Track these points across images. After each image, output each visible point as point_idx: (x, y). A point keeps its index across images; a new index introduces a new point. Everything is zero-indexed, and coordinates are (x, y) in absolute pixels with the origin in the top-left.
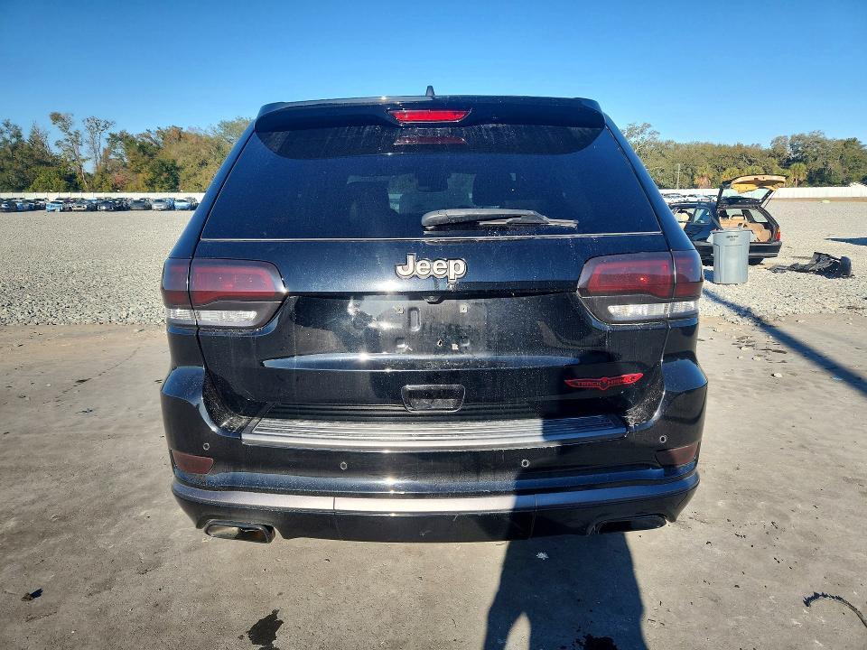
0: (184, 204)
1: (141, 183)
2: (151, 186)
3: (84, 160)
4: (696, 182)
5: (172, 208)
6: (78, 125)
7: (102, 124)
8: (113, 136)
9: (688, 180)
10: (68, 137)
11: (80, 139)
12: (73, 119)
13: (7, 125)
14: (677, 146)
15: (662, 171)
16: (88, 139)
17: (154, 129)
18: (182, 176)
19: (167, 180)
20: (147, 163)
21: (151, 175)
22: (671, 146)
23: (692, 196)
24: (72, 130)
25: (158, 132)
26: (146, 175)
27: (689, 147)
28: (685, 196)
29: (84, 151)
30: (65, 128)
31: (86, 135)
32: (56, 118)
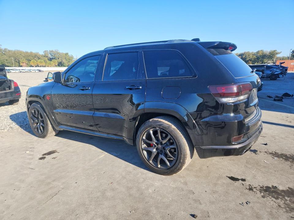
4: (21, 64)
9: (17, 64)
14: (9, 51)
15: (7, 60)
22: (7, 51)
23: (23, 70)
27: (15, 51)
28: (20, 70)
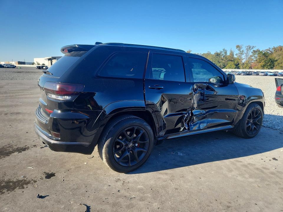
0: (272, 74)
1: (259, 66)
2: (263, 67)
3: (243, 59)
5: (266, 75)
6: (244, 49)
7: (252, 47)
8: (254, 51)
10: (239, 52)
11: (243, 53)
12: (243, 47)
13: (224, 50)
16: (246, 53)
17: (272, 47)
18: (276, 63)
19: (270, 65)
20: (263, 59)
21: (264, 63)
24: (241, 50)
25: (273, 48)
26: (262, 63)
29: (243, 56)
30: (240, 50)
31: (245, 51)
32: (238, 47)
